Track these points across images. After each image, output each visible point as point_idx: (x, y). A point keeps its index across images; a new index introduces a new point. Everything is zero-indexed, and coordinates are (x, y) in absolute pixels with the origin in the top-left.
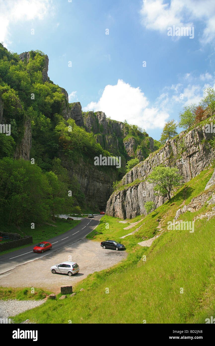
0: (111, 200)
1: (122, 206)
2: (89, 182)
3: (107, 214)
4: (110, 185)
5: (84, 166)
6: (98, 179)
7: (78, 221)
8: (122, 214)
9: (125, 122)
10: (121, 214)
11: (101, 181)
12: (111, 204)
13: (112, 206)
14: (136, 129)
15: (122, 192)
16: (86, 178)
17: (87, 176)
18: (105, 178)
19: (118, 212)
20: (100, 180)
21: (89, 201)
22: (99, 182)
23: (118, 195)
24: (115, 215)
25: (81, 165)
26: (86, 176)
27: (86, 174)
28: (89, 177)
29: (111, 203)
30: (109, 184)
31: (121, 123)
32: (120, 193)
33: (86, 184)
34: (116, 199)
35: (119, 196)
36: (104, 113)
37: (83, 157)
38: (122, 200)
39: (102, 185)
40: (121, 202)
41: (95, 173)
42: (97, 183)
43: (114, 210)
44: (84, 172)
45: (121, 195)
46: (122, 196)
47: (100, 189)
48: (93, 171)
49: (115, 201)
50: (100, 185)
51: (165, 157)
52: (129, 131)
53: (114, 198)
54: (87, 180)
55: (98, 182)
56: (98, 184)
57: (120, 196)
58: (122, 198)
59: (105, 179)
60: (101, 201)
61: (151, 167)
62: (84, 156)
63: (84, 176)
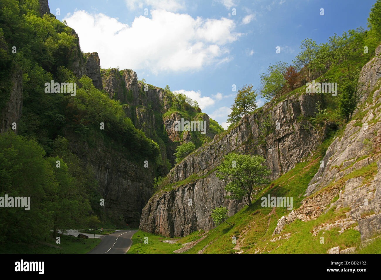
0: (150, 207)
1: (168, 216)
2: (112, 178)
3: (142, 229)
4: (144, 184)
5: (105, 152)
6: (126, 173)
7: (96, 240)
8: (168, 228)
9: (166, 88)
10: (166, 228)
11: (130, 177)
12: (149, 213)
13: (151, 216)
14: (184, 100)
15: (168, 194)
16: (108, 171)
17: (109, 169)
18: (136, 172)
19: (161, 226)
20: (128, 176)
21: (111, 208)
22: (128, 179)
23: (162, 199)
24: (156, 230)
25: (100, 150)
26: (106, 168)
27: (107, 166)
28: (112, 170)
29: (150, 211)
30: (143, 182)
31: (161, 90)
32: (165, 195)
33: (106, 182)
34: (158, 205)
35: (163, 199)
36: (135, 73)
37: (103, 137)
38: (169, 206)
39: (131, 183)
40: (167, 210)
41: (121, 165)
42: (124, 180)
43: (154, 222)
44: (105, 163)
45: (167, 198)
46: (169, 200)
47: (129, 191)
48: (118, 161)
49: (157, 207)
50: (128, 183)
51: (239, 141)
52: (172, 103)
53: (155, 203)
54: (108, 175)
55: (125, 178)
56: (125, 182)
57: (165, 200)
58: (168, 204)
59: (136, 174)
60: (130, 209)
61: (216, 156)
62: (105, 137)
63: (103, 168)
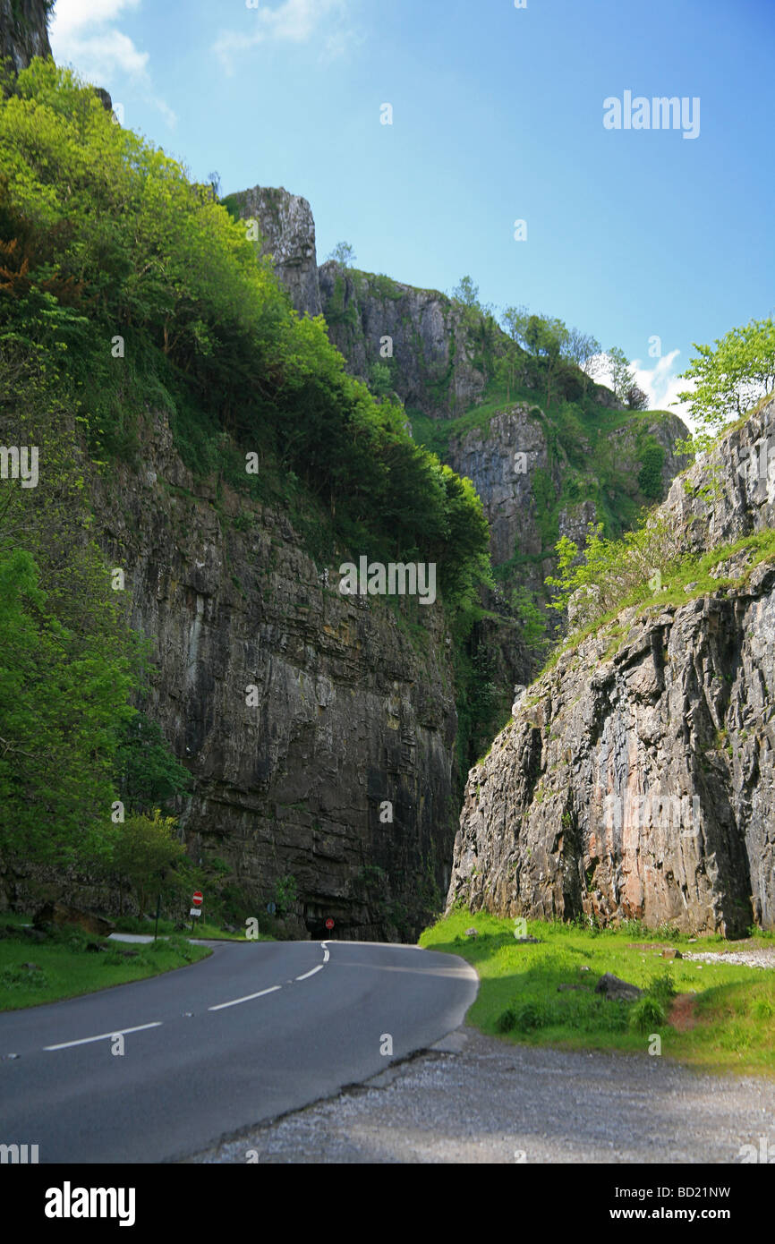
0: (536, 741)
1: (696, 779)
2: (223, 655)
3: (479, 900)
4: (408, 705)
5: (181, 497)
6: (306, 631)
8: (701, 870)
9: (462, 294)
10: (685, 872)
11: (326, 659)
12: (530, 785)
13: (548, 801)
15: (687, 617)
16: (200, 610)
17: (206, 596)
18: (361, 632)
19: (629, 863)
20: (319, 649)
21: (220, 835)
22: (315, 671)
23: (637, 659)
24: (591, 899)
25: (152, 476)
26: (194, 590)
27: (197, 576)
28: (226, 606)
29: (532, 770)
30: (399, 694)
31: (435, 297)
32: (659, 631)
33: (192, 675)
34: (603, 709)
35: (649, 663)
37: (170, 403)
38: (695, 704)
39: (333, 694)
40: (684, 732)
41: (277, 580)
42: (292, 670)
43: (572, 838)
44: (182, 558)
45: (680, 651)
46: (695, 663)
47: (321, 737)
48: (260, 554)
49: (596, 731)
50: (317, 692)
53: (580, 706)
54: (202, 636)
55: (301, 662)
56: (299, 682)
57: (661, 663)
58: (693, 691)
59: (362, 640)
60: (329, 845)
62: (178, 407)
63: (175, 588)
